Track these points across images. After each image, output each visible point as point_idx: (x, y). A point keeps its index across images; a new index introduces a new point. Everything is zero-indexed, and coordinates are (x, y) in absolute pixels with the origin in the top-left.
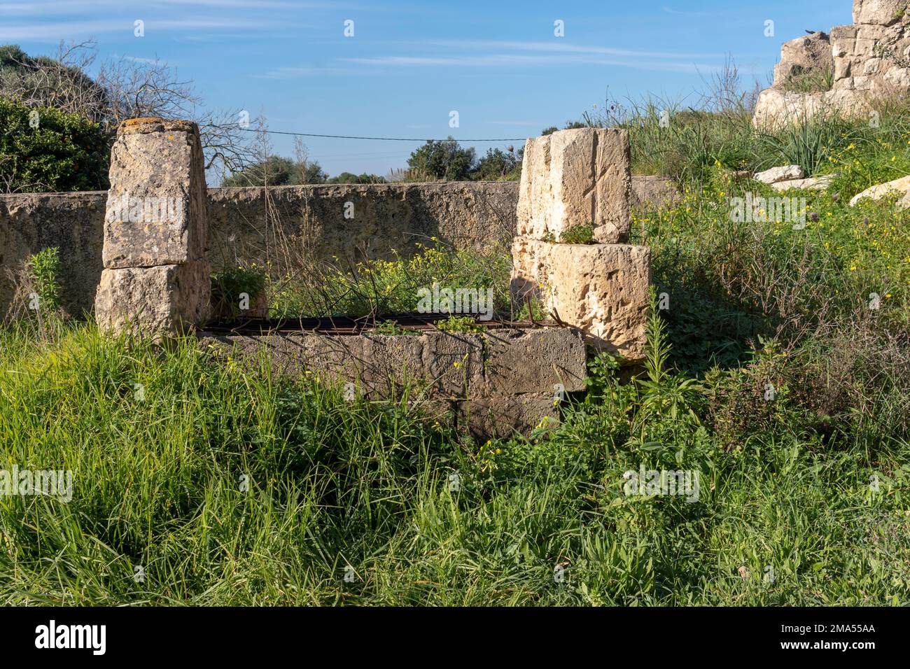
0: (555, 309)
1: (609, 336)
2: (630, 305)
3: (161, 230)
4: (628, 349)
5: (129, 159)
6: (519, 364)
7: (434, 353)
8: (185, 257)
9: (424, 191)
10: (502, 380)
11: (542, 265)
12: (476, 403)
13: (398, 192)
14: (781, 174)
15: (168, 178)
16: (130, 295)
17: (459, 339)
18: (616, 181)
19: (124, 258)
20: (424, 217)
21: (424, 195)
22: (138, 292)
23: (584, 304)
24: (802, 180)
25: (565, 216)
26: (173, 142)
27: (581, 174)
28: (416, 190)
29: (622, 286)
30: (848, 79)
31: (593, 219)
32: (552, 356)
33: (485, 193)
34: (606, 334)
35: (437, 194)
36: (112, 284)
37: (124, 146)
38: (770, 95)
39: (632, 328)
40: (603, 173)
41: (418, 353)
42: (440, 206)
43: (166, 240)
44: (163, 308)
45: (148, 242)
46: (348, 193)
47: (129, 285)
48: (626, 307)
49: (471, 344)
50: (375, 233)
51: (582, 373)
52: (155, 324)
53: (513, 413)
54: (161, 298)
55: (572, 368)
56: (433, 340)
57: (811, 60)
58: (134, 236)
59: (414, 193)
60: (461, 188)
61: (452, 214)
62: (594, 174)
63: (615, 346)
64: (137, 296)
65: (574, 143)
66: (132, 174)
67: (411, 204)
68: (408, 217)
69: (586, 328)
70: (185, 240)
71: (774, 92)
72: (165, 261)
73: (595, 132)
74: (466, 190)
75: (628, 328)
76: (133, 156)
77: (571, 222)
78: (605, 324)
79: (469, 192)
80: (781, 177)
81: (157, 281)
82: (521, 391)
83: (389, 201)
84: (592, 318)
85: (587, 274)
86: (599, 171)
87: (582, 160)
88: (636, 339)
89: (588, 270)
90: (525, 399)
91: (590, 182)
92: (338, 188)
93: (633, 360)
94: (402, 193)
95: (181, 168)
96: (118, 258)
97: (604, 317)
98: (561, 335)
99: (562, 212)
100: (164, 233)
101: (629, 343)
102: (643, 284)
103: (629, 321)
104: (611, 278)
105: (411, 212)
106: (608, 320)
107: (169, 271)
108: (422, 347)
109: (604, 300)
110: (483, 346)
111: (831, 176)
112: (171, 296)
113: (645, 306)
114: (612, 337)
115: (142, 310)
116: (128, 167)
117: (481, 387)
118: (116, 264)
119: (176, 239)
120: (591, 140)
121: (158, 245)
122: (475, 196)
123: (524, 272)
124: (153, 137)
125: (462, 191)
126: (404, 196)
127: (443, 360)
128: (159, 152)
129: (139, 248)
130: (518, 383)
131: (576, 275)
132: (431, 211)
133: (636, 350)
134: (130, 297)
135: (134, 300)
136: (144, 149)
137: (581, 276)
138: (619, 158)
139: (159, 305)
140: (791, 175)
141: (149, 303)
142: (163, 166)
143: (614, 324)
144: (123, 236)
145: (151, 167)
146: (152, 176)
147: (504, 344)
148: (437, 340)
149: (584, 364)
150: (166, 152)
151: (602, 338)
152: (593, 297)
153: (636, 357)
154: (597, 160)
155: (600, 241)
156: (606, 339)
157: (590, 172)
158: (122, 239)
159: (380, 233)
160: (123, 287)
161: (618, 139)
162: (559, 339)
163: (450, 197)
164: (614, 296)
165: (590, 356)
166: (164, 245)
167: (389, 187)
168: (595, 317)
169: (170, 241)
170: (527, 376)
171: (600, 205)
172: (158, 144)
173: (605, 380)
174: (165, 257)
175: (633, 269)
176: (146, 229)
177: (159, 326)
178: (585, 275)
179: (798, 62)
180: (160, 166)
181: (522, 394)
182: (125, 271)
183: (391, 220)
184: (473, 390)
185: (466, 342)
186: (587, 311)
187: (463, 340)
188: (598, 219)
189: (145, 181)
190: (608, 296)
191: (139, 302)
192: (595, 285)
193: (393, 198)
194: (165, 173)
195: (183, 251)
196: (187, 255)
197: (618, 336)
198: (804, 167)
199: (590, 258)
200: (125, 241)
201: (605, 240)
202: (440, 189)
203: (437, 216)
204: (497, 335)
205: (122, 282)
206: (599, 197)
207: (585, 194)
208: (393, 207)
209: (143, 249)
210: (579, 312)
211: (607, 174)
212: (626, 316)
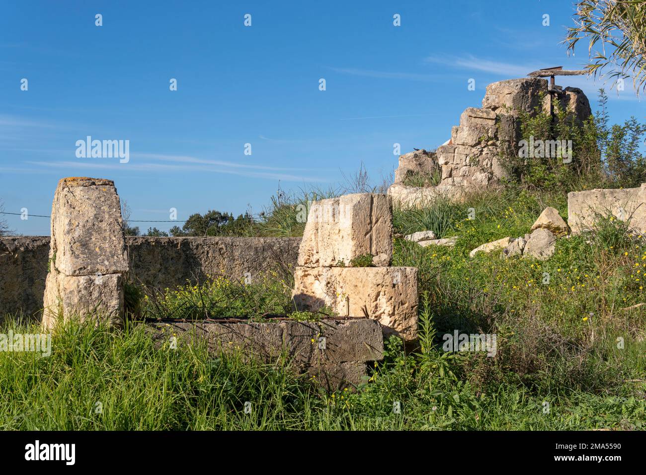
0: (365, 306)
1: (393, 325)
2: (407, 305)
3: (108, 250)
4: (406, 333)
5: (77, 203)
6: (343, 342)
7: (290, 335)
8: (128, 269)
9: (192, 243)
10: (332, 352)
11: (329, 283)
12: (316, 368)
13: (175, 242)
14: (422, 236)
15: (107, 216)
16: (91, 294)
17: (306, 326)
18: (384, 227)
19: (85, 268)
20: (192, 260)
21: (192, 245)
22: (97, 292)
23: (377, 304)
24: (438, 240)
25: (354, 249)
26: (106, 192)
27: (363, 222)
28: (188, 241)
29: (401, 292)
30: (450, 178)
31: (371, 251)
32: (362, 337)
33: (232, 245)
34: (391, 324)
35: (201, 245)
36: (78, 286)
37: (72, 195)
38: (397, 188)
39: (407, 320)
40: (377, 222)
41: (280, 335)
42: (203, 253)
43: (113, 256)
44: (114, 303)
45: (100, 258)
46: (142, 243)
47: (90, 287)
48: (404, 306)
49: (313, 329)
50: (159, 271)
51: (381, 348)
52: (107, 314)
53: (340, 375)
54: (113, 296)
55: (375, 345)
56: (289, 326)
57: (419, 167)
58: (90, 254)
59: (186, 244)
60: (216, 241)
61: (210, 258)
62: (371, 222)
63: (397, 332)
64: (96, 294)
65: (359, 202)
66: (81, 213)
67: (184, 251)
68: (181, 261)
69: (377, 320)
70: (125, 257)
71: (400, 187)
72: (114, 271)
73: (372, 196)
74: (220, 242)
75: (405, 319)
76: (80, 201)
77: (357, 253)
78: (390, 317)
79: (222, 244)
80: (423, 238)
81: (110, 284)
82: (344, 360)
83: (170, 249)
84: (382, 313)
85: (379, 284)
86: (374, 221)
87: (364, 213)
88: (410, 327)
89: (380, 282)
90: (347, 366)
91: (369, 227)
92: (136, 239)
93: (408, 341)
94: (178, 244)
95: (115, 210)
96: (81, 269)
97: (391, 313)
98: (367, 323)
99: (351, 247)
100: (110, 252)
101: (406, 329)
102: (414, 291)
103: (406, 315)
104: (395, 287)
105: (183, 256)
106: (393, 314)
107: (118, 277)
108: (282, 330)
109: (390, 301)
110: (321, 330)
111: (456, 237)
112: (119, 294)
113: (415, 306)
114: (396, 325)
115: (99, 304)
116: (76, 208)
117: (319, 358)
118: (80, 273)
119: (119, 256)
120: (369, 201)
121: (108, 260)
122: (226, 247)
123: (305, 290)
124: (92, 189)
125: (217, 243)
126: (179, 245)
127: (296, 340)
128: (97, 199)
129: (95, 262)
130: (343, 355)
131: (371, 285)
132: (197, 256)
133: (410, 334)
134: (91, 295)
135: (93, 297)
136: (87, 197)
137: (375, 286)
138: (386, 212)
139: (111, 301)
140: (428, 237)
141: (104, 299)
142: (102, 208)
143: (397, 317)
144: (82, 254)
145: (94, 209)
146: (95, 215)
147: (333, 329)
148: (292, 326)
149: (382, 342)
150: (102, 199)
151: (389, 326)
152: (383, 300)
153: (410, 339)
154: (373, 213)
155: (377, 265)
156: (392, 327)
157: (369, 221)
158: (81, 256)
159: (163, 271)
160: (86, 288)
161: (386, 201)
162: (366, 326)
163: (209, 247)
164: (397, 299)
165: (385, 338)
166: (111, 260)
167: (169, 239)
168: (384, 313)
169: (115, 257)
170: (348, 350)
171: (375, 242)
172: (96, 193)
173: (394, 353)
174: (114, 268)
175: (408, 282)
176: (97, 249)
177: (110, 315)
178: (378, 285)
179: (411, 168)
180: (100, 208)
181: (344, 362)
182: (87, 277)
183: (170, 262)
184: (315, 360)
185: (310, 327)
186: (378, 309)
187: (308, 326)
188: (374, 252)
189: (91, 218)
190: (393, 299)
191: (97, 298)
192: (385, 291)
193: (172, 246)
194: (104, 213)
195: (126, 264)
196: (129, 267)
197: (399, 325)
198: (436, 232)
199: (381, 274)
200: (84, 257)
201: (381, 264)
202: (203, 241)
203: (201, 260)
204: (328, 323)
205: (85, 284)
206: (374, 238)
207: (366, 235)
208: (172, 253)
209: (97, 263)
210: (373, 309)
211: (379, 223)
212: (404, 312)
